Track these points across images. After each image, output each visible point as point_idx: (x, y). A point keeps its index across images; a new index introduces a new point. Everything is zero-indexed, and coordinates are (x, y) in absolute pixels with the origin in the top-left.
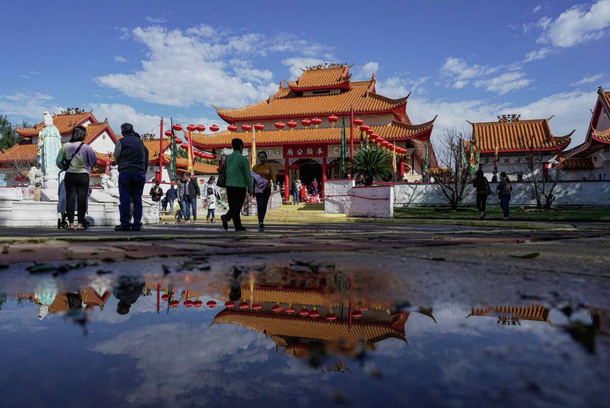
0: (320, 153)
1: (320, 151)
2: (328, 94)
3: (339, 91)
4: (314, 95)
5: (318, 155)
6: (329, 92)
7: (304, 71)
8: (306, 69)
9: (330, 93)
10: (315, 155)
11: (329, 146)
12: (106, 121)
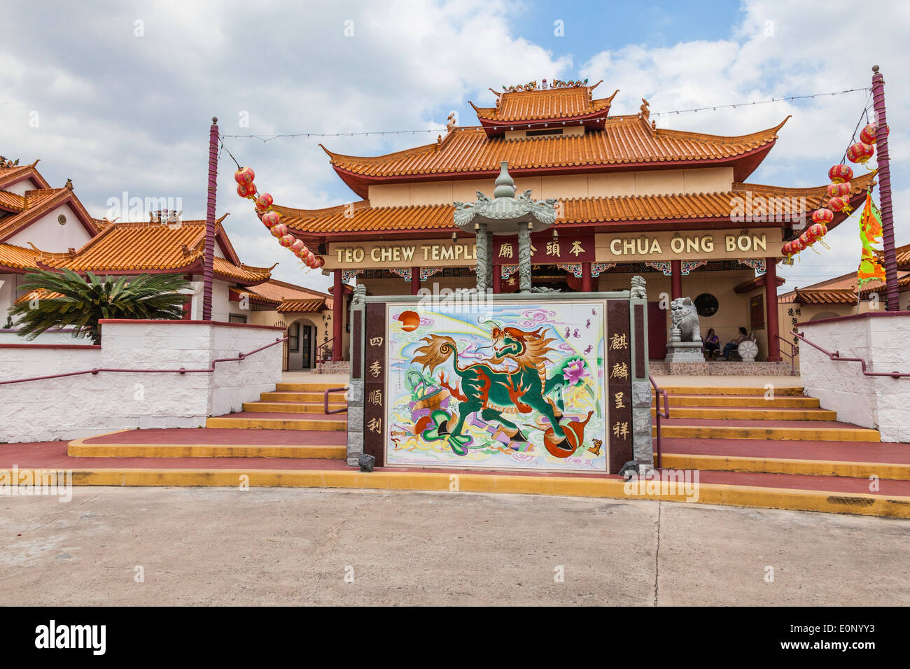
0: (577, 253)
1: (577, 249)
2: (558, 136)
3: (581, 131)
4: (529, 138)
5: (573, 258)
6: (561, 132)
7: (498, 94)
8: (503, 91)
9: (564, 135)
10: (567, 256)
11: (597, 236)
12: (69, 186)
